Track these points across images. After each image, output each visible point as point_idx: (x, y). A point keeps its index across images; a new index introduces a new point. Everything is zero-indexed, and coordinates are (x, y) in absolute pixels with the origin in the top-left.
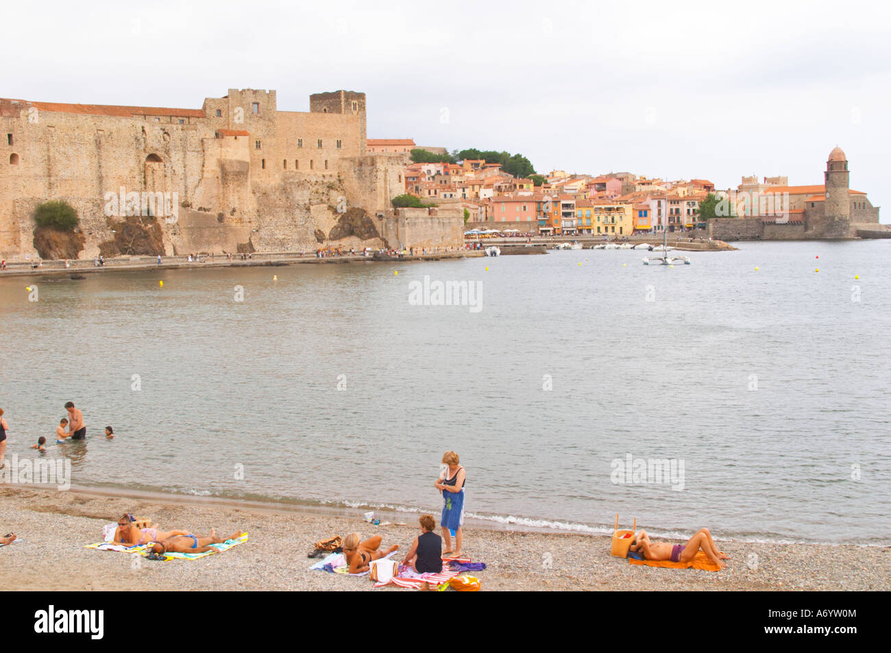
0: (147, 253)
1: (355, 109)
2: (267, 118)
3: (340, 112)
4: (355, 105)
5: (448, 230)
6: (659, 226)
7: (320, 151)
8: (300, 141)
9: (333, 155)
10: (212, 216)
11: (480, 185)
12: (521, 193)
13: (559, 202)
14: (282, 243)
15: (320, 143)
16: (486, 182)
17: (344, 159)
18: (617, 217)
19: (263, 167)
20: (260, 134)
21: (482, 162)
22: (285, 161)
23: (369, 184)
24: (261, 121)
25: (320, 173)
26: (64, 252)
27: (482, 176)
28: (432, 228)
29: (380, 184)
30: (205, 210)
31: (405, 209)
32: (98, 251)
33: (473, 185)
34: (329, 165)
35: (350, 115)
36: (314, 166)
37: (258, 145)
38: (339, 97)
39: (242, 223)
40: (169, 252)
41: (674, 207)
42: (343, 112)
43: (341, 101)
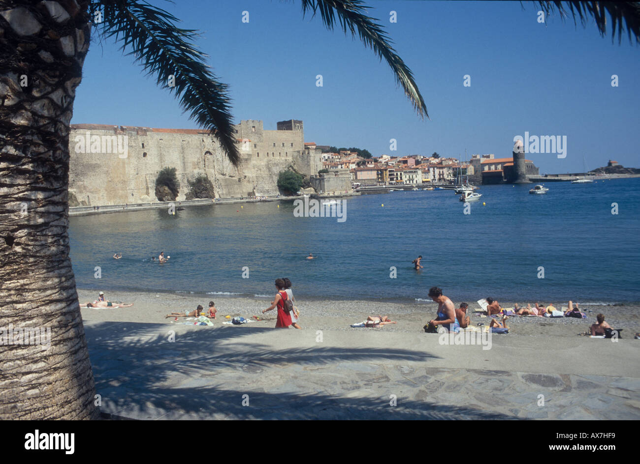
0: (207, 197)
1: (298, 128)
2: (259, 133)
3: (291, 129)
4: (298, 126)
5: (344, 183)
6: (434, 179)
7: (283, 148)
8: (274, 144)
9: (290, 150)
10: (236, 180)
11: (349, 163)
12: (368, 166)
13: (387, 169)
14: (268, 192)
15: (283, 144)
16: (352, 161)
17: (295, 151)
18: (414, 176)
19: (258, 156)
20: (256, 141)
21: (349, 152)
22: (268, 153)
23: (306, 163)
24: (257, 135)
25: (283, 158)
26: (169, 198)
27: (349, 159)
28: (337, 182)
29: (312, 163)
30: (232, 177)
31: (324, 174)
32: (185, 197)
33: (346, 163)
34: (288, 155)
35: (296, 131)
36: (281, 155)
37: (255, 146)
38: (291, 123)
39: (249, 182)
40: (217, 196)
41: (441, 171)
42: (293, 129)
43: (292, 125)
